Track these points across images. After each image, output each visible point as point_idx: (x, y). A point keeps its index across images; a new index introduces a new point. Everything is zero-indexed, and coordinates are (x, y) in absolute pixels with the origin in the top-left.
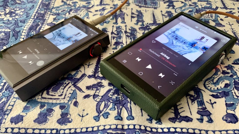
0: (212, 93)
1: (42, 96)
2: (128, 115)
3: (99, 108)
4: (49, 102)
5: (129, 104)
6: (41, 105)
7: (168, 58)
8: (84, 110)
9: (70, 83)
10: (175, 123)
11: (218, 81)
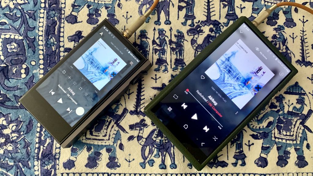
0: (253, 132)
1: (86, 137)
2: (171, 163)
3: (145, 155)
4: (94, 144)
5: (172, 148)
6: (87, 146)
7: (216, 104)
8: (130, 155)
9: (112, 121)
10: (212, 168)
11: (263, 119)
